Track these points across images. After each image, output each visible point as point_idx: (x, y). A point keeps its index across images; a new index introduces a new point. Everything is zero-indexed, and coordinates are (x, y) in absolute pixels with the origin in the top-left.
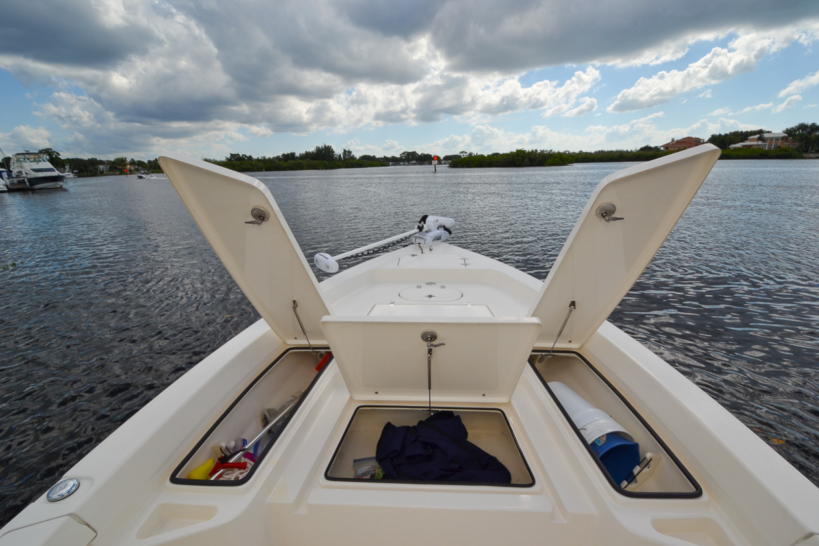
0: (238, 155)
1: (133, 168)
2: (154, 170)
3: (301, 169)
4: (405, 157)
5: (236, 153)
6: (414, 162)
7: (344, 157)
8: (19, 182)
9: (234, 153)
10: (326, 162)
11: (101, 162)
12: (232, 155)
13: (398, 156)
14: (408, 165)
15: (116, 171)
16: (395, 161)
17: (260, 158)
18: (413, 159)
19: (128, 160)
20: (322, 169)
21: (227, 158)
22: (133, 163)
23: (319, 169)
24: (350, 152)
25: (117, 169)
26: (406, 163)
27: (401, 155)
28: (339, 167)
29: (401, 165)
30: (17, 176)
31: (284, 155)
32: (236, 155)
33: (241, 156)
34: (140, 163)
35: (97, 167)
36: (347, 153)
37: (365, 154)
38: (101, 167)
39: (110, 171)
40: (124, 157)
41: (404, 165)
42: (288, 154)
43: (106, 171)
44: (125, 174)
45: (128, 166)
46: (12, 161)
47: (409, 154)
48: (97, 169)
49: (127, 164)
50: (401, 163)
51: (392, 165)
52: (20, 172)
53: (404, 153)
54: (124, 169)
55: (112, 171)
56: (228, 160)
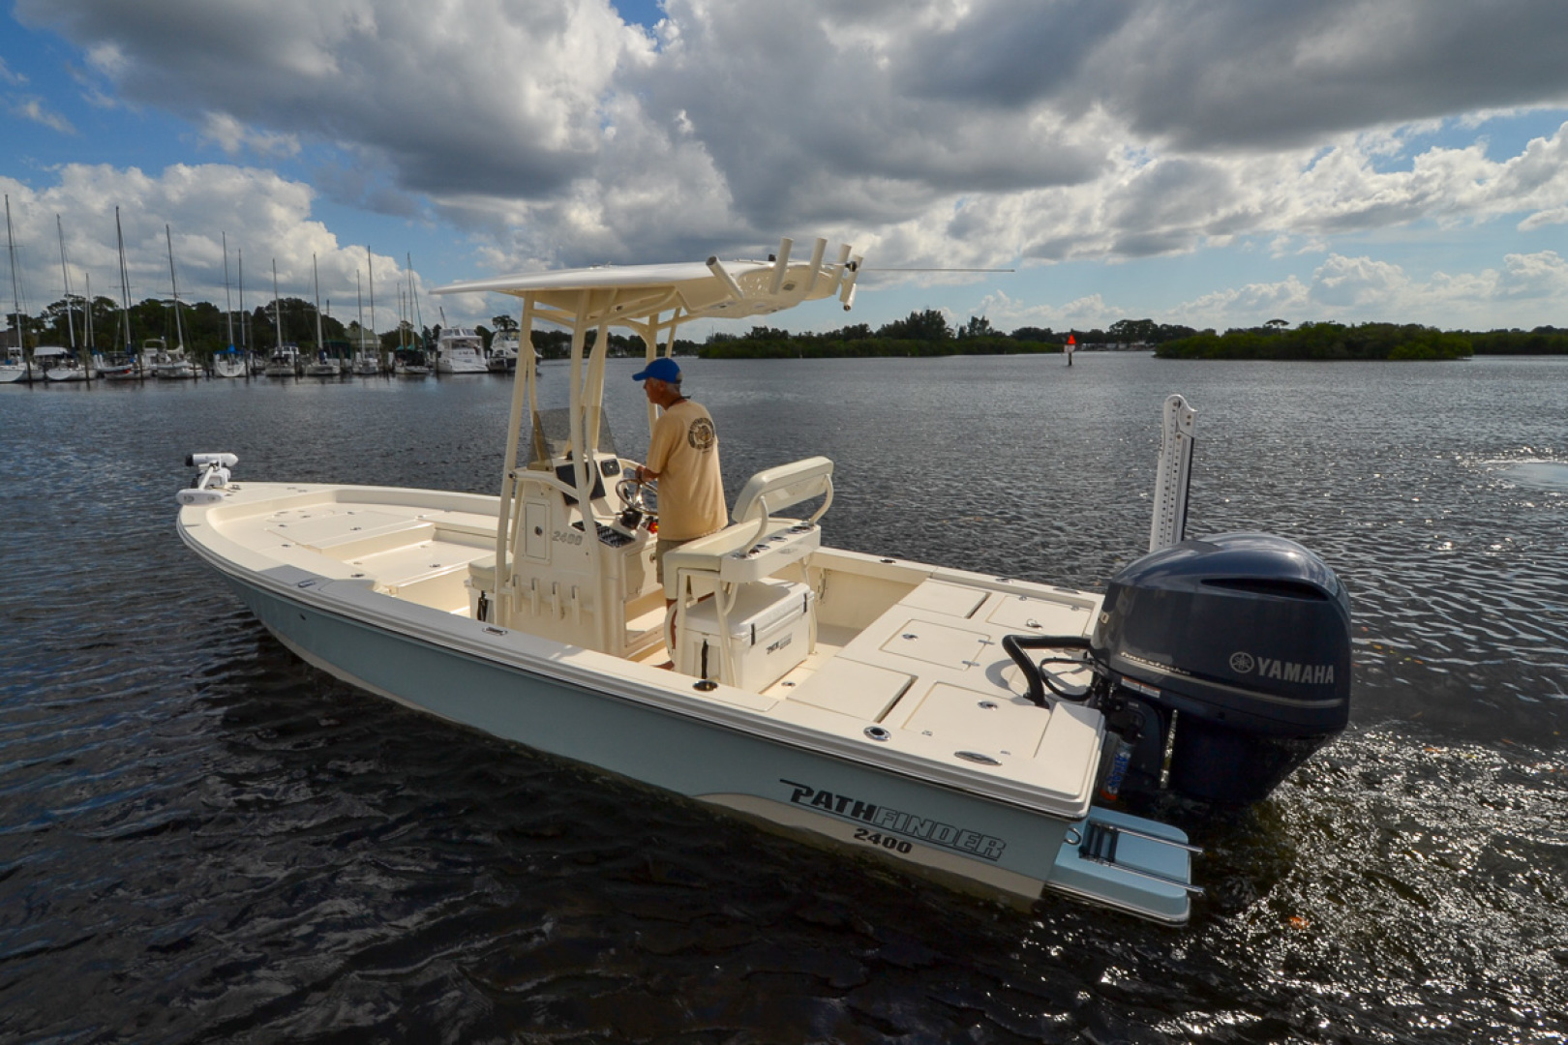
0: (766, 329)
3: (871, 355)
4: (1124, 331)
5: (763, 327)
6: (1142, 343)
7: (971, 331)
8: (497, 362)
9: (758, 326)
10: (925, 343)
12: (755, 329)
13: (1106, 329)
14: (1127, 349)
16: (1094, 340)
17: (802, 334)
18: (1140, 337)
20: (913, 355)
23: (906, 355)
24: (984, 323)
26: (1121, 346)
27: (1112, 327)
28: (951, 352)
29: (1108, 350)
30: (497, 356)
31: (846, 328)
32: (762, 329)
36: (978, 324)
37: (1027, 326)
41: (1117, 349)
42: (854, 327)
46: (495, 338)
47: (1131, 324)
50: (1109, 346)
51: (1088, 349)
52: (501, 352)
53: (1119, 324)
56: (749, 337)
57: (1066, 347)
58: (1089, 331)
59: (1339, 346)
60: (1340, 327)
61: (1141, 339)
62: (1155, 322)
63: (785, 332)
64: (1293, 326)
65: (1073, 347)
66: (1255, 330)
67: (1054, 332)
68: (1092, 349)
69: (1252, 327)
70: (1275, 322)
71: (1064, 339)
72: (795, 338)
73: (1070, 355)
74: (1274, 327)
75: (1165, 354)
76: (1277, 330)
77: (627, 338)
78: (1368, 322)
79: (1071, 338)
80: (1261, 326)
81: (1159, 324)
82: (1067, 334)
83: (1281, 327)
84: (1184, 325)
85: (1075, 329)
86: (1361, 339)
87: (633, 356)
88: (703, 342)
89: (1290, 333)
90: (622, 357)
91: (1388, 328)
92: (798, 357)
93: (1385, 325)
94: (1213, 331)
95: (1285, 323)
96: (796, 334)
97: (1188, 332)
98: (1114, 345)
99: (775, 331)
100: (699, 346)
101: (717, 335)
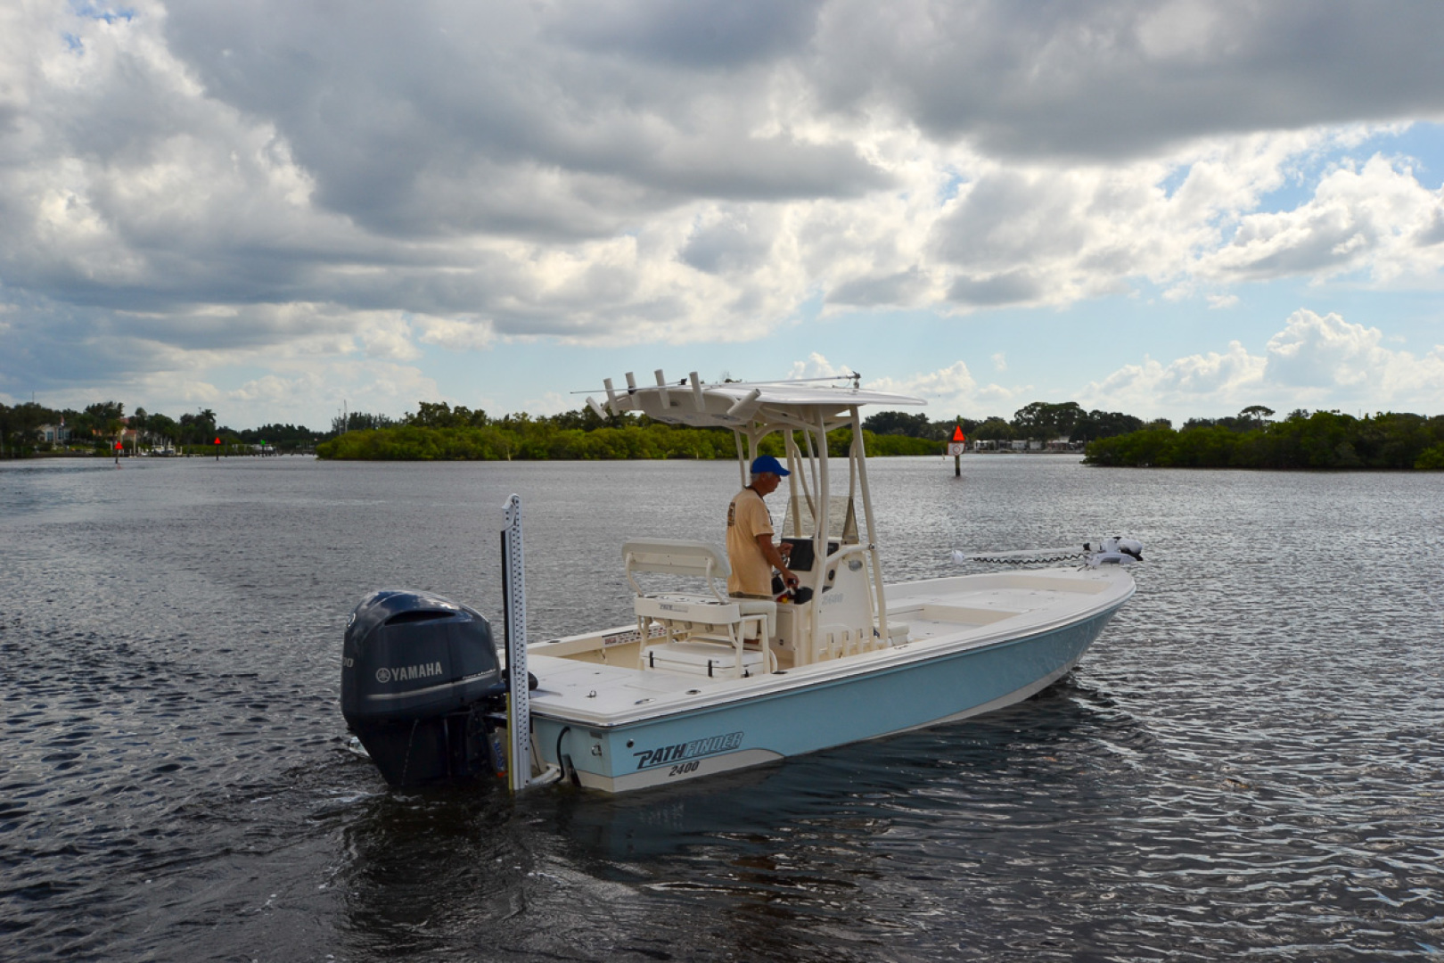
0: (444, 407)
1: (134, 438)
2: (193, 447)
3: (633, 456)
4: (1037, 420)
5: (440, 403)
6: (1065, 441)
9: (431, 402)
11: (51, 417)
12: (425, 407)
13: (1009, 418)
14: (1042, 450)
15: (86, 445)
16: (993, 435)
17: (511, 417)
18: (1062, 431)
19: (128, 412)
20: (704, 457)
21: (411, 416)
22: (140, 421)
25: (90, 437)
26: (1034, 445)
27: (1018, 413)
29: (1014, 451)
32: (438, 407)
33: (452, 411)
34: (159, 426)
35: (36, 430)
38: (47, 430)
39: (68, 443)
40: (117, 401)
41: (1027, 450)
43: (59, 444)
44: (109, 455)
45: (123, 432)
47: (1047, 409)
48: (34, 436)
49: (123, 425)
50: (1016, 443)
51: (983, 450)
53: (1029, 410)
54: (111, 439)
55: (77, 443)
56: (413, 422)
57: (951, 446)
58: (984, 419)
59: (1346, 449)
60: (1347, 420)
61: (1063, 435)
62: (1082, 407)
63: (480, 414)
64: (1280, 416)
65: (962, 446)
66: (1227, 422)
67: (931, 421)
68: (989, 449)
69: (1223, 417)
70: (1255, 409)
71: (947, 433)
72: (497, 423)
73: (957, 458)
74: (1254, 417)
75: (1100, 459)
76: (1258, 423)
77: (177, 419)
78: (1385, 413)
79: (958, 431)
80: (1235, 416)
81: (1088, 411)
82: (951, 423)
83: (1263, 418)
84: (1125, 413)
85: (964, 416)
86: (1375, 438)
87: (188, 453)
88: (326, 428)
89: (1278, 428)
90: (166, 454)
91: (1411, 420)
92: (502, 458)
93: (1407, 415)
94: (1168, 423)
95: (1269, 412)
96: (501, 417)
97: (1130, 423)
98: (1023, 443)
99: (461, 411)
100: (320, 435)
101: (354, 416)
